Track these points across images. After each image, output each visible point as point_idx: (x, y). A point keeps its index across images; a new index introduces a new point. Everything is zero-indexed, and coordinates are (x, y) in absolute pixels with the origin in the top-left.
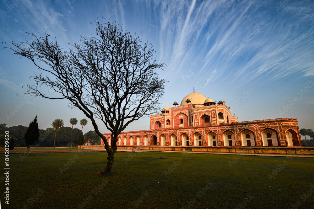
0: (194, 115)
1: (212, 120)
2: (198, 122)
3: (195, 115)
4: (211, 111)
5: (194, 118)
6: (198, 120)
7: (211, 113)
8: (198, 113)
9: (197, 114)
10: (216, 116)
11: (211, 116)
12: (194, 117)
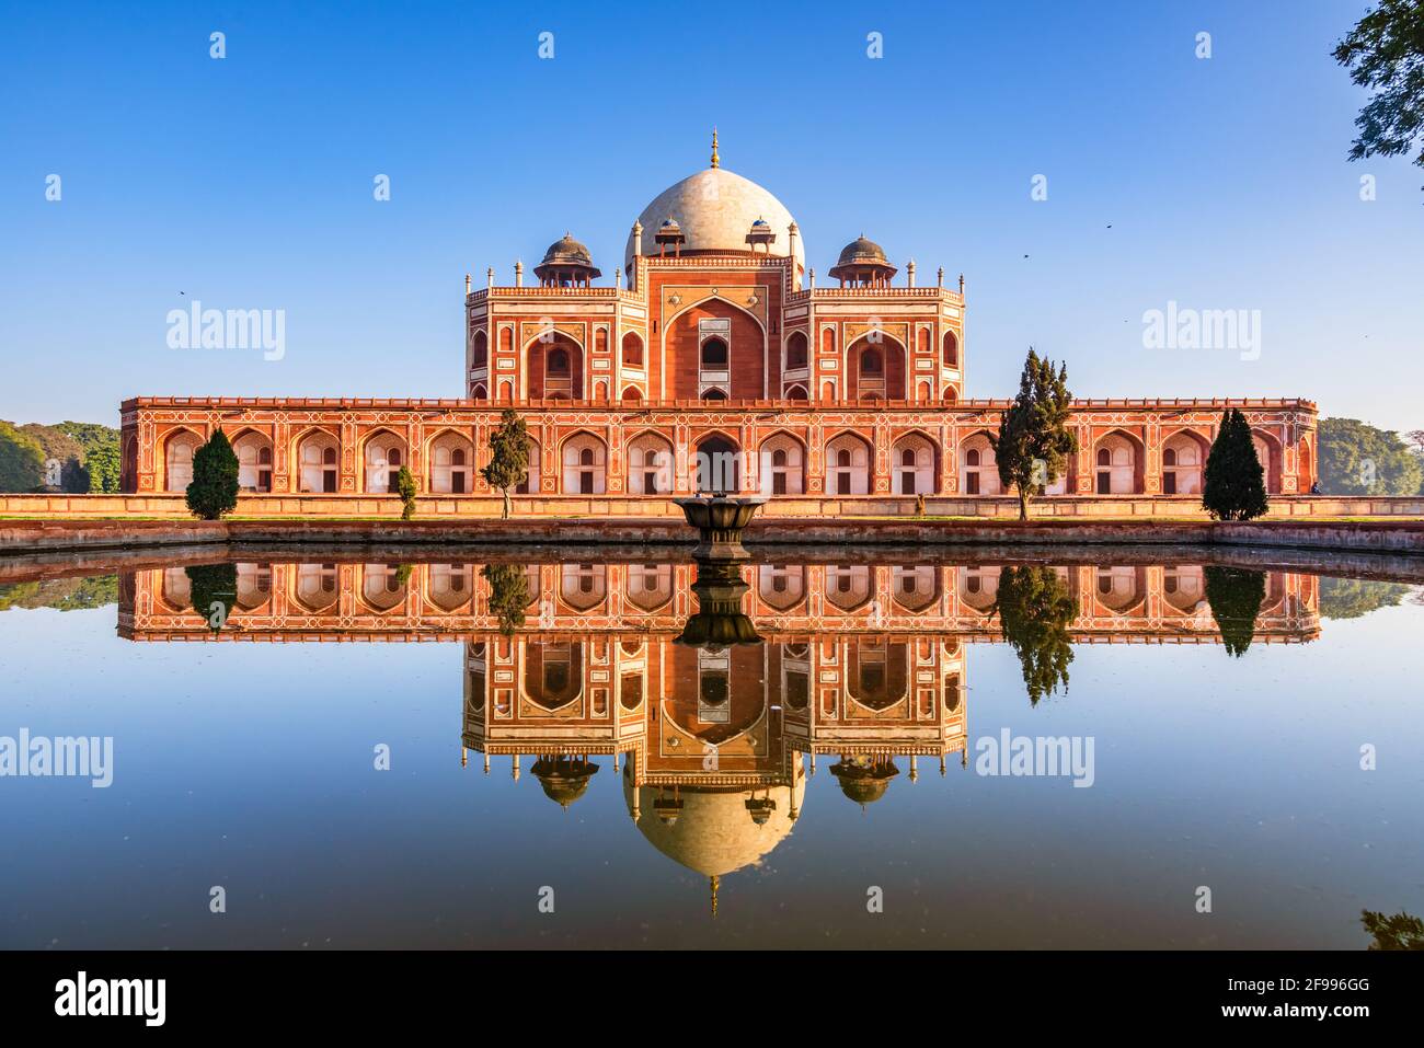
0: (817, 329)
1: (913, 368)
2: (840, 373)
3: (823, 327)
4: (914, 320)
5: (817, 344)
6: (841, 358)
7: (913, 328)
8: (841, 320)
9: (832, 325)
10: (937, 349)
11: (913, 344)
12: (817, 337)
